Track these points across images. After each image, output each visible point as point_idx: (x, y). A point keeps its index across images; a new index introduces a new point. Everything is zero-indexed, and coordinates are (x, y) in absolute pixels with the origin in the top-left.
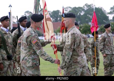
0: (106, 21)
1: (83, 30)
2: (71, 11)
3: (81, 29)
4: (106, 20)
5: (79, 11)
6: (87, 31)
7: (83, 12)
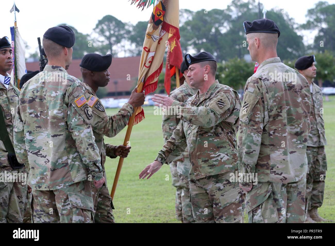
0: (294, 49)
1: (227, 76)
2: (190, 21)
3: (223, 76)
4: (295, 47)
5: (215, 23)
6: (240, 80)
7: (225, 24)
